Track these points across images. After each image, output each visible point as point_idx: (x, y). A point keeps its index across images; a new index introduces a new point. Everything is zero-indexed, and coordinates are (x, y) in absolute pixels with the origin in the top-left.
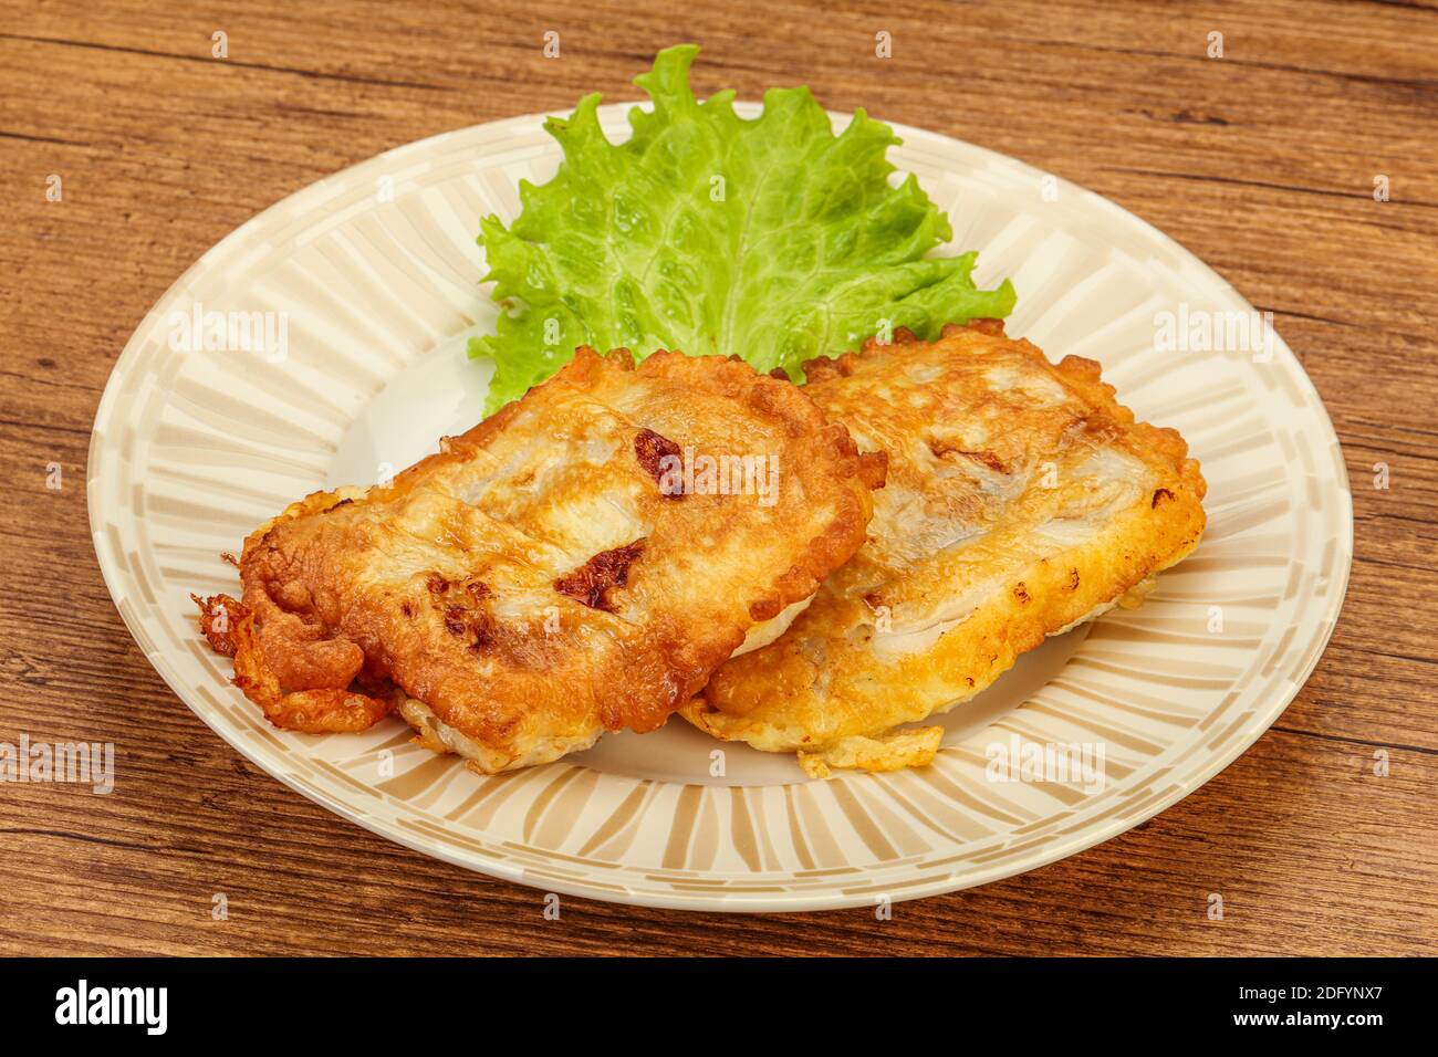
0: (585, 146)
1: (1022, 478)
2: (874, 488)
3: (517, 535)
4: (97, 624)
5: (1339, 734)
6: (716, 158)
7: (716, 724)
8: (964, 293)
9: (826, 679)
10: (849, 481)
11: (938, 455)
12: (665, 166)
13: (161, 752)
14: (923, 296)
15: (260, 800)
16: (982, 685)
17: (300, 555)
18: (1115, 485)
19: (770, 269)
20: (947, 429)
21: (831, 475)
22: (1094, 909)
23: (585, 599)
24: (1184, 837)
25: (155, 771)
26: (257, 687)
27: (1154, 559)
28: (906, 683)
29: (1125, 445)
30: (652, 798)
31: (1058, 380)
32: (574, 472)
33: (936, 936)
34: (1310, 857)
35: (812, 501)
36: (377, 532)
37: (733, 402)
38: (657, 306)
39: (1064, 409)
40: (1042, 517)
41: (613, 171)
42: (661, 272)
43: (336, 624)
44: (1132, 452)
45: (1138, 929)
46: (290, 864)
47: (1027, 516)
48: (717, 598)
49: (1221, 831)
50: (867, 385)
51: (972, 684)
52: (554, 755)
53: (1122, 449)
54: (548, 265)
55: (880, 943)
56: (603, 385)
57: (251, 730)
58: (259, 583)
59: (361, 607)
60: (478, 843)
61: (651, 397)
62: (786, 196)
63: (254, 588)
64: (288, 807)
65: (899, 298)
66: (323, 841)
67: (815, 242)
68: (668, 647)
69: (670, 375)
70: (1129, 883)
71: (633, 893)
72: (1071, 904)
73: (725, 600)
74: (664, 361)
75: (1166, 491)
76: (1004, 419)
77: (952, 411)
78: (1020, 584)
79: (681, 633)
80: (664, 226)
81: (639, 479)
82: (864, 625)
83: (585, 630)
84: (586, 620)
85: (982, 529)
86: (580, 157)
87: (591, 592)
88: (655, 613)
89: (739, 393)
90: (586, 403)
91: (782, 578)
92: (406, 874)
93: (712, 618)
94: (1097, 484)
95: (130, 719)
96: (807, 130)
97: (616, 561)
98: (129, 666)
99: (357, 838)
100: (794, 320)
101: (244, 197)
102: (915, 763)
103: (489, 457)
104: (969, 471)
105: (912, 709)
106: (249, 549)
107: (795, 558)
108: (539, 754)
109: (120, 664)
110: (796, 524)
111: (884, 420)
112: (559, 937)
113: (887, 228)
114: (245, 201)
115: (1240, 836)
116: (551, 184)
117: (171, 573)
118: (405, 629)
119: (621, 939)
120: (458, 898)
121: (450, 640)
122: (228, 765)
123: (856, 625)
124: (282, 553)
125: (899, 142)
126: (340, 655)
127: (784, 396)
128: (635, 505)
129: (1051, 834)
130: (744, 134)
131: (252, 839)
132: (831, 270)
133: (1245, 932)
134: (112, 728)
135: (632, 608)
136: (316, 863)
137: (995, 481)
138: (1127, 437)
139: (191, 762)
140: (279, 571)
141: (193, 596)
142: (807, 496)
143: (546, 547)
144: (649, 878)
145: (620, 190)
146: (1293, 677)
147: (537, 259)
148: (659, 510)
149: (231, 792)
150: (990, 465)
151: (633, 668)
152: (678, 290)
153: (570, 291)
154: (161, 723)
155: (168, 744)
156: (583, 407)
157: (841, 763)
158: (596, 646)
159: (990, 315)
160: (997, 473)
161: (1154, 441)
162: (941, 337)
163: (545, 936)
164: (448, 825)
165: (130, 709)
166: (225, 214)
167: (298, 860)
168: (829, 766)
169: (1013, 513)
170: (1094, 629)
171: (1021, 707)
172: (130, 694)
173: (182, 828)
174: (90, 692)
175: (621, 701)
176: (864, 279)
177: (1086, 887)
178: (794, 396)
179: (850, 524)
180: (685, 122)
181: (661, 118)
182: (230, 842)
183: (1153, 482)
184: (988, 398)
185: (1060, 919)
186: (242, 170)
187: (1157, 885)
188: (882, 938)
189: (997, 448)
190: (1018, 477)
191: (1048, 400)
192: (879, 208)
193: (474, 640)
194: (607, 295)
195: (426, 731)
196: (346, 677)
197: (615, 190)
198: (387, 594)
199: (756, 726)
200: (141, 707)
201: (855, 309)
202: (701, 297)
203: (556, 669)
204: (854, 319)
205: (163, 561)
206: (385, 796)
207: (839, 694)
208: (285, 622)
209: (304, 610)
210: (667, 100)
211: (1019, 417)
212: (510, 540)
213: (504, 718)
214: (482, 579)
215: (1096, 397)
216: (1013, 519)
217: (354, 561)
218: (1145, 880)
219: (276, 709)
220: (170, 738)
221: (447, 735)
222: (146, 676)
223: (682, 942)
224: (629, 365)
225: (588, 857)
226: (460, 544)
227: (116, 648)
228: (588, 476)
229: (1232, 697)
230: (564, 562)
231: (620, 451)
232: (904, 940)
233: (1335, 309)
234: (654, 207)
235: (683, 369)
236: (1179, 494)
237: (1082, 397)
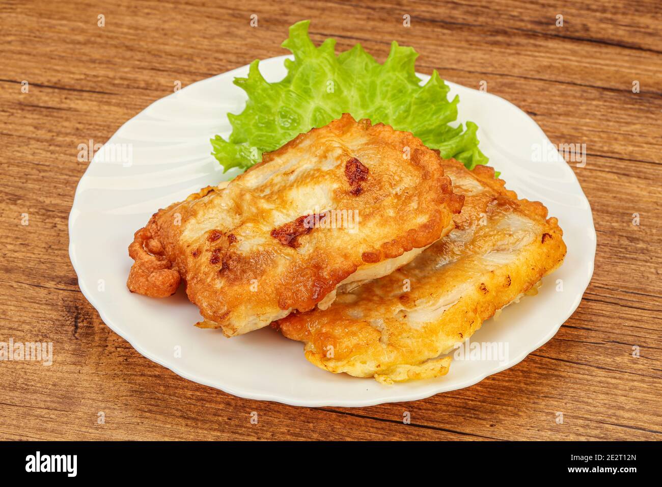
1: (470, 231)
16: (466, 337)
18: (521, 232)
27: (545, 270)
28: (428, 338)
29: (521, 212)
31: (478, 180)
39: (484, 194)
40: (486, 251)
44: (525, 215)
47: (477, 250)
51: (462, 336)
53: (519, 214)
75: (548, 234)
78: (482, 284)
82: (402, 311)
85: (455, 259)
94: (511, 233)
138: (520, 207)
157: (398, 378)
161: (532, 208)
169: (470, 250)
183: (540, 230)
190: (468, 231)
191: (475, 190)
199: (351, 363)
207: (393, 344)
215: (497, 186)
216: (470, 252)
236: (554, 235)
237: (491, 187)
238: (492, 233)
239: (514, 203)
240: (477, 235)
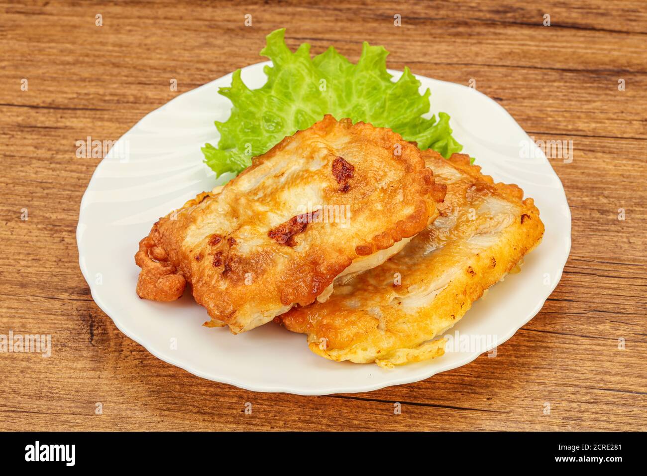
1: (453, 217)
7: (333, 354)
9: (383, 325)
16: (459, 318)
18: (500, 215)
27: (526, 249)
28: (423, 322)
29: (499, 195)
31: (455, 168)
39: (462, 181)
40: (470, 235)
44: (503, 198)
47: (462, 235)
51: (454, 318)
53: (497, 197)
75: (526, 215)
78: (470, 267)
82: (396, 298)
85: (441, 245)
94: (492, 216)
102: (436, 356)
105: (427, 334)
123: (392, 298)
137: (441, 220)
138: (498, 191)
157: (398, 362)
160: (441, 217)
161: (509, 191)
168: (393, 364)
169: (454, 235)
183: (519, 211)
190: (451, 218)
191: (453, 178)
199: (353, 351)
207: (390, 330)
215: (474, 172)
216: (455, 238)
236: (531, 215)
237: (468, 174)
238: (473, 218)
239: (492, 188)
240: (460, 221)
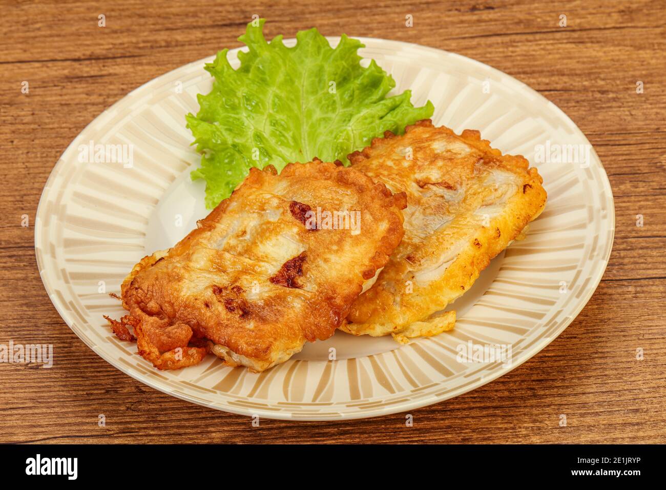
0: (225, 74)
1: (461, 190)
2: (403, 209)
3: (247, 261)
4: (54, 336)
5: (621, 278)
6: (283, 69)
7: (353, 328)
8: (410, 110)
9: (398, 299)
10: (391, 208)
11: (422, 187)
12: (261, 76)
13: (101, 389)
14: (392, 115)
15: (153, 403)
16: (467, 288)
17: (150, 288)
18: (504, 186)
19: (318, 115)
20: (422, 175)
21: (382, 207)
22: (538, 378)
23: (286, 284)
24: (568, 338)
25: (101, 399)
26: (149, 354)
27: (529, 217)
28: (434, 294)
29: (504, 167)
30: (335, 368)
31: (465, 143)
32: (264, 227)
33: (472, 405)
34: (624, 336)
35: (376, 220)
36: (182, 271)
37: (329, 182)
38: (272, 141)
39: (471, 155)
40: (476, 207)
41: (239, 83)
42: (271, 125)
43: (174, 317)
44: (508, 170)
45: (559, 384)
46: (175, 430)
47: (469, 207)
48: (346, 273)
49: (582, 332)
50: (381, 161)
51: (463, 289)
52: (287, 357)
53: (502, 169)
54: (221, 133)
55: (449, 413)
56: (266, 184)
57: (149, 373)
58: (136, 305)
59: (185, 307)
60: (266, 405)
61: (291, 186)
62: (317, 80)
63: (134, 308)
64: (167, 404)
65: (381, 118)
66: (187, 416)
67: (335, 98)
68: (329, 299)
69: (297, 174)
70: (550, 364)
71: (343, 415)
72: (527, 378)
73: (350, 273)
74: (293, 168)
75: (528, 185)
76: (447, 165)
77: (422, 166)
78: (476, 240)
79: (334, 292)
80: (267, 104)
81: (296, 225)
82: (410, 272)
83: (289, 299)
84: (290, 293)
85: (451, 218)
86: (223, 79)
87: (287, 280)
88: (320, 285)
89: (331, 177)
90: (262, 194)
91: (373, 258)
92: (229, 424)
93: (346, 282)
94: (497, 187)
95: (82, 377)
96: (319, 48)
97: (295, 264)
98: (74, 352)
99: (202, 412)
100: (338, 137)
101: (63, 123)
102: (447, 330)
103: (222, 226)
104: (437, 192)
105: (439, 305)
106: (125, 290)
107: (376, 248)
108: (280, 359)
109: (70, 352)
110: (372, 232)
111: (394, 176)
112: (306, 439)
113: (366, 87)
114: (64, 125)
115: (592, 333)
116: (211, 94)
117: (89, 307)
118: (208, 314)
119: (333, 434)
120: (255, 430)
121: (230, 315)
122: (134, 390)
123: (406, 272)
124: (142, 289)
125: (363, 46)
126: (182, 332)
127: (352, 175)
128: (297, 237)
129: (519, 350)
130: (292, 55)
131: (154, 421)
132: (345, 110)
133: (606, 375)
134: (75, 383)
135: (309, 284)
136: (187, 427)
137: (450, 194)
138: (503, 163)
139: (116, 392)
140: (142, 298)
141: (104, 316)
142: (374, 218)
143: (262, 264)
144: (347, 406)
145: (244, 91)
146: (603, 258)
147: (215, 130)
148: (309, 237)
149: (138, 402)
150: (446, 187)
151: (315, 312)
152: (280, 132)
153: (234, 142)
154: (97, 376)
155: (103, 385)
156: (261, 196)
157: (413, 336)
158: (296, 305)
159: (424, 118)
160: (450, 190)
161: (514, 162)
162: (405, 132)
163: (299, 440)
164: (251, 400)
165: (81, 372)
166: (57, 133)
167: (178, 427)
168: (408, 338)
169: (462, 208)
170: (507, 252)
171: (485, 294)
172: (79, 365)
173: (121, 423)
174: (61, 368)
175: (313, 328)
176: (364, 112)
177: (531, 369)
178: (357, 174)
179: (396, 228)
180: (266, 54)
181: (253, 55)
182: (145, 425)
183: (521, 182)
184: (435, 157)
185: (524, 386)
186: (59, 111)
187: (562, 362)
188: (449, 410)
189: (446, 178)
190: (460, 191)
191: (463, 153)
192: (361, 78)
193: (241, 313)
194: (250, 141)
195: (227, 358)
196: (186, 340)
197: (241, 92)
198: (196, 299)
199: (372, 326)
200: (86, 370)
201: (364, 127)
202: (291, 134)
203: (281, 319)
204: (364, 131)
205: (85, 302)
206: (218, 392)
207: (405, 304)
208: (152, 321)
209: (159, 314)
210: (255, 46)
211: (452, 163)
212: (245, 264)
213: (264, 346)
214: (237, 284)
215: (483, 147)
216: (463, 210)
217: (177, 287)
218: (556, 361)
219: (159, 362)
220: (103, 382)
221: (236, 358)
222: (84, 356)
223: (361, 431)
224: (275, 172)
225: (317, 402)
226: (221, 269)
227: (66, 345)
228: (272, 227)
229: (579, 273)
230: (273, 269)
231: (283, 213)
232: (458, 409)
233: (565, 85)
234: (261, 96)
235: (302, 170)
236: (533, 185)
237: (477, 148)
238: (479, 191)
239: (498, 160)
240: (468, 193)
